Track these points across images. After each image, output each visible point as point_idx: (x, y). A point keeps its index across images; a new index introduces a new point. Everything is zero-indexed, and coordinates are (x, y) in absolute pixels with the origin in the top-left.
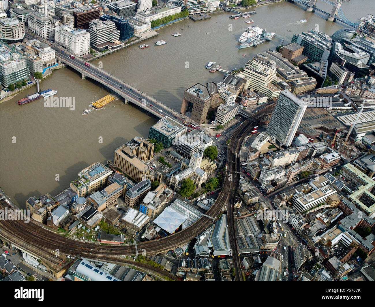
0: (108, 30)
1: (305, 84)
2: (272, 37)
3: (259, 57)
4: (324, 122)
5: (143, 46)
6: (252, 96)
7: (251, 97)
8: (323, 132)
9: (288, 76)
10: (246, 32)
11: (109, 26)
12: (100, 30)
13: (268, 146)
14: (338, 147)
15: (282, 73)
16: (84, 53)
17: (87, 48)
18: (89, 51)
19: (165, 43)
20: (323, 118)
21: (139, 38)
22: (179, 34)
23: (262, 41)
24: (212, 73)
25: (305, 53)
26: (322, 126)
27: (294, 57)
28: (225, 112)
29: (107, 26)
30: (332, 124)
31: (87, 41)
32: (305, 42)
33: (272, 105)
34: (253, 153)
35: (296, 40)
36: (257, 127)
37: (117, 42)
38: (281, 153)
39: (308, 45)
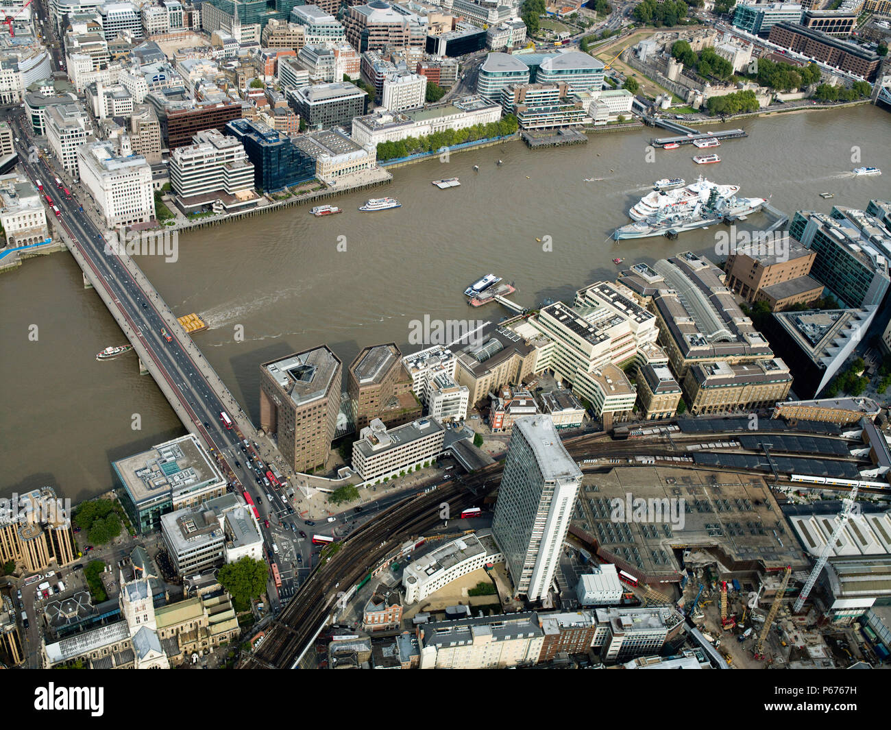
0: (217, 160)
1: (741, 381)
2: (751, 211)
3: (633, 274)
4: (733, 529)
5: (320, 209)
6: (523, 402)
7: (517, 404)
8: (715, 565)
9: (693, 349)
10: (654, 192)
11: (220, 152)
12: (191, 159)
13: (473, 585)
14: (748, 632)
15: (681, 335)
16: (138, 218)
17: (143, 202)
18: (154, 213)
19: (394, 205)
20: (738, 515)
21: (324, 186)
22: (455, 183)
23: (704, 222)
24: (473, 307)
25: (823, 272)
26: (715, 543)
27: (771, 284)
28: (375, 448)
29: (217, 151)
30: (756, 543)
31: (142, 187)
32: (825, 237)
33: (583, 439)
34: (380, 606)
35: (801, 231)
36: (478, 509)
37: (245, 193)
38: (464, 628)
39: (831, 249)
